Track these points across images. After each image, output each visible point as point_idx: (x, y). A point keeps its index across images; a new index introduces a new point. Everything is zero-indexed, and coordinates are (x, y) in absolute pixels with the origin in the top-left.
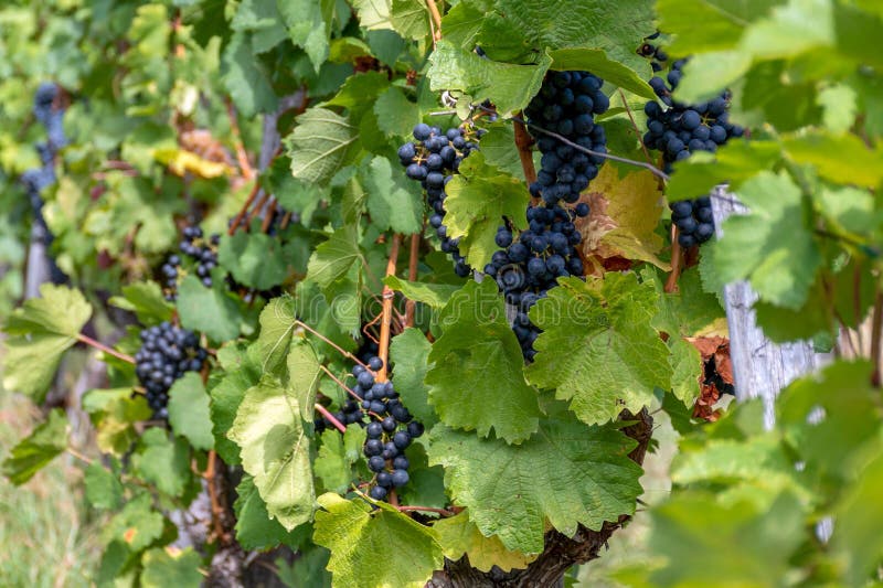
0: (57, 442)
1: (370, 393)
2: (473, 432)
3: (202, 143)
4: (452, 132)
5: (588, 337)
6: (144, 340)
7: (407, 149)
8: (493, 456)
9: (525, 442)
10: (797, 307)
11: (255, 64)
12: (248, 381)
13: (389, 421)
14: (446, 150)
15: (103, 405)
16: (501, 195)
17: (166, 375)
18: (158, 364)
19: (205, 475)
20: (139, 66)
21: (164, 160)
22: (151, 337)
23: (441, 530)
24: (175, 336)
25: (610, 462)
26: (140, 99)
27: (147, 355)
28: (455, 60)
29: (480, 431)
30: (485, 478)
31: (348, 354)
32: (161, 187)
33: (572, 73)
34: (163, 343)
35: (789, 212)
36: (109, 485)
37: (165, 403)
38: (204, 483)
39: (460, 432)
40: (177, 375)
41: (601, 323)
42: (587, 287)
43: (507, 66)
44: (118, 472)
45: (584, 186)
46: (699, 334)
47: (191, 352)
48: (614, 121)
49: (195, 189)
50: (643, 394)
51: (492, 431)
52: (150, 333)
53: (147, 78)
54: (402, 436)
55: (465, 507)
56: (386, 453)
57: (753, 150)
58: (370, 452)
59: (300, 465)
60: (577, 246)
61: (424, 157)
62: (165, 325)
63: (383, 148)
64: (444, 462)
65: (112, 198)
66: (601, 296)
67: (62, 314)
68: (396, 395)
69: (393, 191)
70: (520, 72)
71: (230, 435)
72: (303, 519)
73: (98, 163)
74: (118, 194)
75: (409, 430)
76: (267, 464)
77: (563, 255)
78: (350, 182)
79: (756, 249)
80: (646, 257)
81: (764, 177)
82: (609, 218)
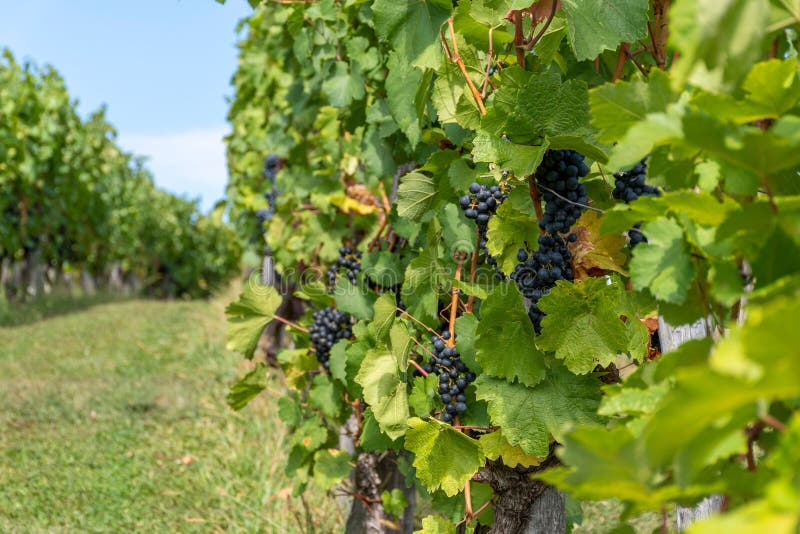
0: (260, 383)
1: (442, 354)
2: (504, 379)
3: (361, 193)
4: (494, 188)
5: (575, 319)
6: (315, 318)
7: (465, 199)
8: (517, 395)
9: (537, 385)
10: (680, 304)
11: (382, 144)
12: (368, 346)
13: (454, 372)
14: (490, 199)
15: (289, 359)
16: (523, 228)
17: (328, 340)
18: (323, 333)
19: (354, 404)
20: (321, 144)
21: (337, 203)
22: (320, 317)
23: (484, 441)
24: (334, 316)
25: (591, 398)
26: (322, 165)
27: (316, 328)
28: (490, 143)
29: (509, 378)
30: (512, 408)
31: (430, 329)
32: (334, 221)
33: (565, 151)
34: (326, 320)
35: (675, 242)
36: (293, 410)
37: (327, 358)
38: (354, 409)
39: (496, 379)
40: (335, 341)
41: (585, 309)
42: (575, 287)
43: (523, 147)
44: (299, 402)
45: (572, 223)
46: (647, 316)
47: (344, 326)
48: (596, 181)
49: (355, 222)
50: (611, 355)
51: (516, 378)
52: (319, 314)
53: (325, 152)
54: (462, 381)
55: (499, 427)
56: (452, 392)
57: (654, 202)
58: (442, 391)
59: (401, 398)
60: (569, 261)
61: (477, 203)
62: (328, 309)
63: (454, 198)
64: (486, 398)
65: (303, 228)
66: (583, 293)
67: (263, 303)
68: (458, 355)
69: (459, 225)
70: (531, 150)
71: (356, 380)
72: (402, 433)
73: (296, 206)
74: (308, 226)
75: (467, 378)
76: (379, 398)
77: (560, 266)
78: (432, 220)
79: (655, 267)
80: (613, 268)
81: (661, 220)
82: (590, 243)
